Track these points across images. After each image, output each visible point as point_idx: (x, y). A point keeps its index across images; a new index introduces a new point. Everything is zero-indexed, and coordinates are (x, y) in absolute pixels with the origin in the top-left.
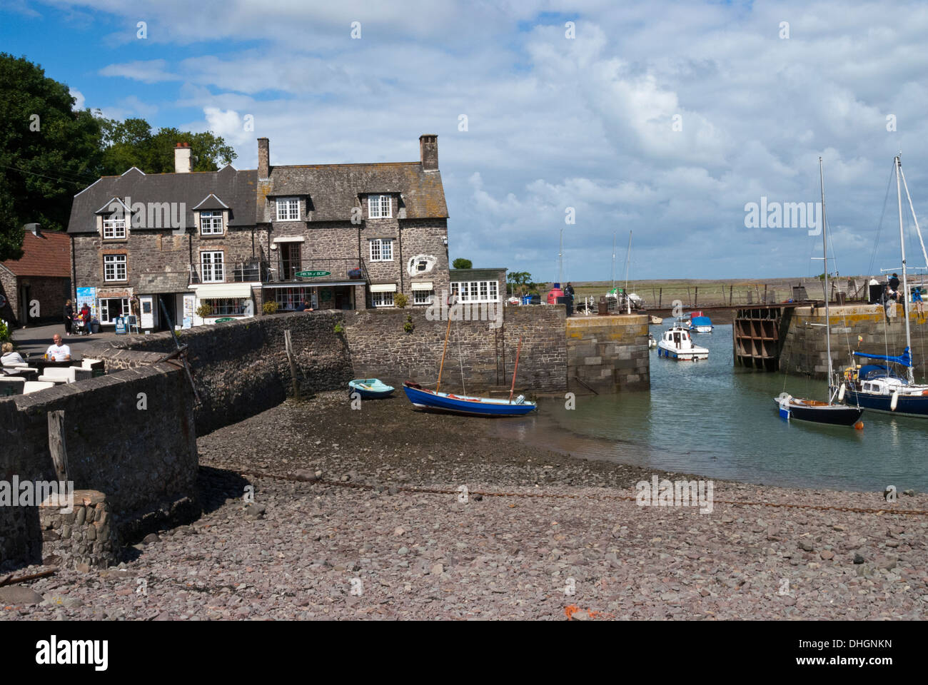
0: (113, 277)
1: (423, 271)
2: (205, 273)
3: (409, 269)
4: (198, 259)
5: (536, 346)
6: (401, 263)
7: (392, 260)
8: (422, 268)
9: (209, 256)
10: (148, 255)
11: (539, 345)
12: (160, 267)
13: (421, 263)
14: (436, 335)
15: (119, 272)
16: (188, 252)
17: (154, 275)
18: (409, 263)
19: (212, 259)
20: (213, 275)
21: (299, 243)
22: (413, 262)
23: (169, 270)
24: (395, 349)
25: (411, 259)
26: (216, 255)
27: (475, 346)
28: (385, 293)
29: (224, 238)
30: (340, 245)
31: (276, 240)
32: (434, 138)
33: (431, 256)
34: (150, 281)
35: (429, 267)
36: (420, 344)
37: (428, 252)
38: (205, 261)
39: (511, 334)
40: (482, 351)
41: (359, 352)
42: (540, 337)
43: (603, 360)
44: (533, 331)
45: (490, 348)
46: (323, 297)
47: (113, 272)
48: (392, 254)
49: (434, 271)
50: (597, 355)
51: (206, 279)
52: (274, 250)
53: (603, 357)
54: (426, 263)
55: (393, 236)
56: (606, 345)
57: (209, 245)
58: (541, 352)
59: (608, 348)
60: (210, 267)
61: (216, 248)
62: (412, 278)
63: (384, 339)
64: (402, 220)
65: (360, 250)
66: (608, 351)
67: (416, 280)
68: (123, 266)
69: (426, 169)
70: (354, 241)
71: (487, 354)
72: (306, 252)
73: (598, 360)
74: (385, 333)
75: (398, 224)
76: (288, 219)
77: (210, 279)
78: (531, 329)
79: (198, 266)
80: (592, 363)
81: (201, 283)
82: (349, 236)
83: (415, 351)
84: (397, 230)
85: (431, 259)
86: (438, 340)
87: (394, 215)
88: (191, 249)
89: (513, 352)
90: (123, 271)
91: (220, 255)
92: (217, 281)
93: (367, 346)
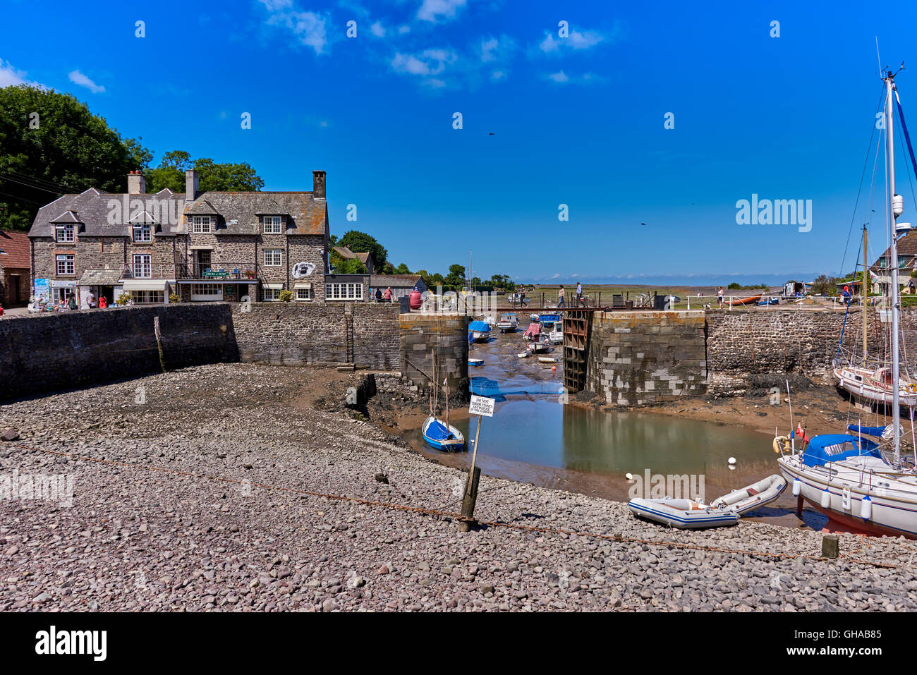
0: (64, 272)
1: (304, 275)
2: (137, 270)
3: (293, 273)
4: (131, 260)
5: (377, 334)
6: (288, 267)
7: (281, 265)
8: (303, 272)
9: (140, 258)
10: (92, 256)
11: (379, 333)
12: (101, 265)
13: (302, 268)
14: (299, 323)
15: (68, 267)
16: (123, 254)
17: (95, 271)
18: (294, 269)
19: (142, 260)
20: (143, 272)
21: (209, 251)
22: (297, 267)
23: (108, 268)
24: (268, 333)
25: (295, 265)
26: (145, 258)
27: (329, 333)
28: (275, 290)
29: (151, 245)
30: (241, 253)
31: (192, 247)
32: (322, 174)
33: (311, 264)
34: (91, 276)
35: (309, 272)
36: (288, 330)
37: (309, 260)
38: (136, 262)
39: (358, 325)
40: (335, 336)
41: (240, 334)
42: (380, 327)
43: (427, 347)
44: (374, 323)
45: (342, 334)
46: (227, 292)
47: (63, 267)
48: (281, 261)
49: (313, 276)
50: (423, 343)
51: (137, 275)
52: (190, 256)
53: (427, 344)
54: (307, 268)
55: (282, 247)
56: (430, 335)
57: (140, 249)
58: (380, 339)
59: (432, 337)
60: (140, 266)
61: (145, 252)
62: (295, 279)
63: (260, 326)
64: (290, 235)
65: (256, 257)
66: (432, 340)
67: (298, 281)
68: (72, 263)
69: (315, 197)
70: (253, 251)
71: (339, 338)
72: (215, 257)
73: (423, 347)
74: (261, 321)
75: (286, 238)
76: (202, 232)
77: (140, 275)
78: (373, 321)
79: (131, 265)
80: (418, 349)
81: (133, 278)
82: (250, 247)
83: (283, 334)
84: (285, 243)
85: (311, 266)
86: (301, 327)
87: (283, 232)
88: (125, 252)
89: (359, 338)
90: (72, 267)
91: (148, 258)
92: (145, 277)
93: (247, 330)
